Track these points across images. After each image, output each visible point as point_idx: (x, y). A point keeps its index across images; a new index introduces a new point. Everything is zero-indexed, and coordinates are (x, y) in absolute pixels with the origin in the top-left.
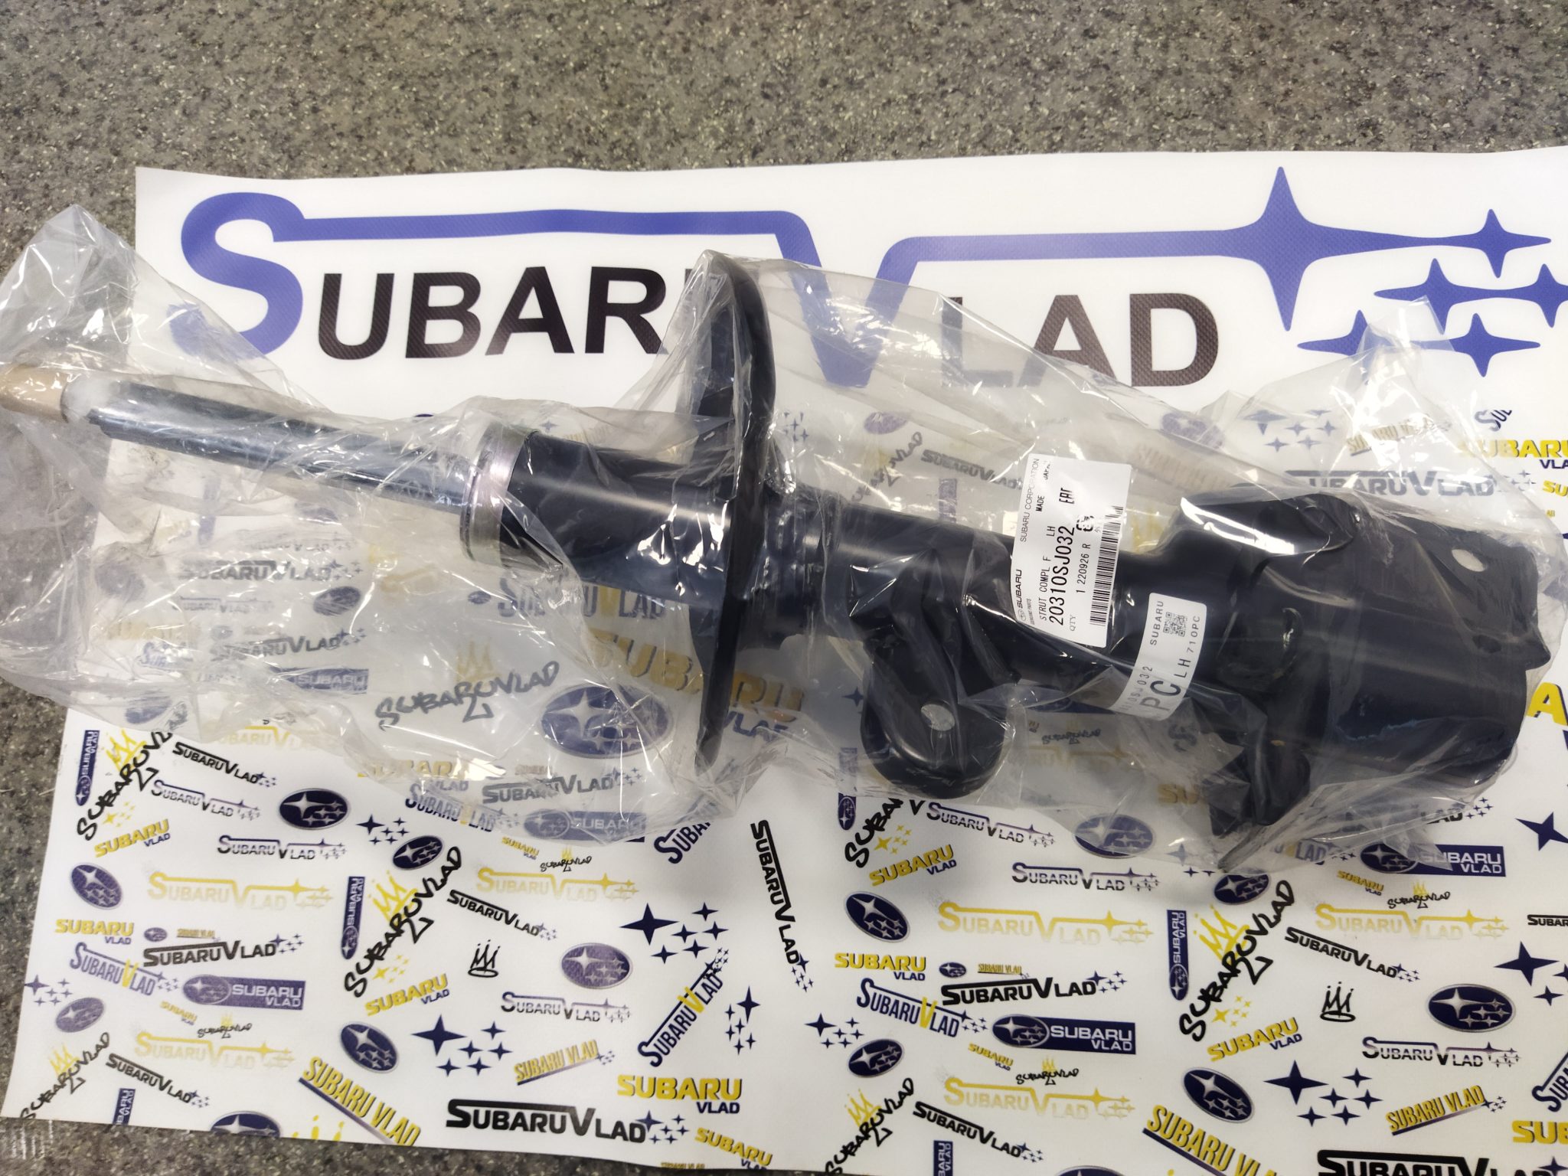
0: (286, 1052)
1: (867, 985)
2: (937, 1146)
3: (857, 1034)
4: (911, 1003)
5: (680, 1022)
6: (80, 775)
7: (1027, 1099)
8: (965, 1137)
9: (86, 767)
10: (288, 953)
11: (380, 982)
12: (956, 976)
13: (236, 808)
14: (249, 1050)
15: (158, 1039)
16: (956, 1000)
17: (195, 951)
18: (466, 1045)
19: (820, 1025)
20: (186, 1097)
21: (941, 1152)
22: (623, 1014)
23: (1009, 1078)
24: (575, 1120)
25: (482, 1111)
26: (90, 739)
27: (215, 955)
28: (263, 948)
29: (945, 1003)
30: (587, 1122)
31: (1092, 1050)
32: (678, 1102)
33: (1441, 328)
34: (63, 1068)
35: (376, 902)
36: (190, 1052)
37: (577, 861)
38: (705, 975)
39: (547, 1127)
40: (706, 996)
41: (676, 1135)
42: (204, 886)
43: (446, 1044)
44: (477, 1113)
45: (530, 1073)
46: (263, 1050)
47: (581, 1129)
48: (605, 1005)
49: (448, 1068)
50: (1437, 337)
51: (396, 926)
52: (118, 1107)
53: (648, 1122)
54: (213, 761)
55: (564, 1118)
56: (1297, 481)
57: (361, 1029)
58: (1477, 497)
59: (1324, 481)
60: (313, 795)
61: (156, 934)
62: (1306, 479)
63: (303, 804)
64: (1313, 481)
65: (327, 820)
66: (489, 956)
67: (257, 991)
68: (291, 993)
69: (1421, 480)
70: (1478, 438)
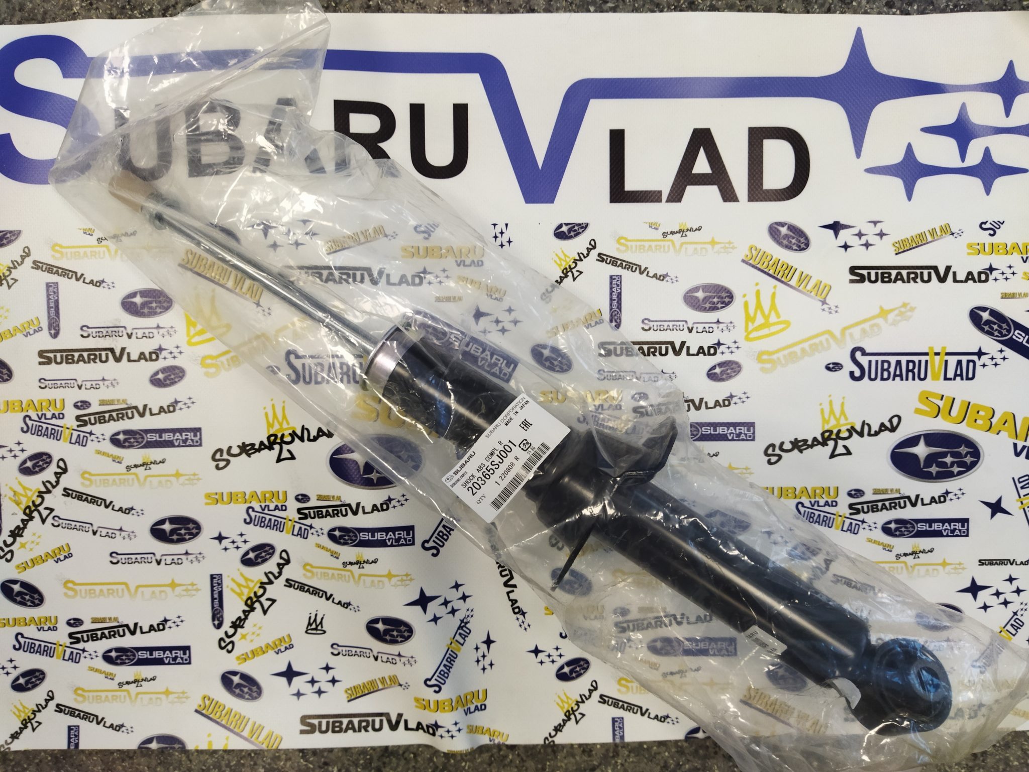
0: (183, 693)
2: (614, 720)
3: (561, 656)
5: (450, 659)
7: (668, 687)
8: (631, 713)
10: (174, 629)
11: (243, 642)
12: (623, 616)
13: (118, 533)
14: (157, 694)
15: (90, 691)
16: (624, 630)
18: (310, 679)
19: (536, 651)
20: (118, 728)
21: (617, 724)
22: (411, 661)
23: (658, 675)
24: (389, 721)
25: (324, 722)
27: (121, 633)
28: (156, 627)
29: (617, 632)
30: (398, 722)
31: (709, 655)
32: (454, 713)
33: (963, 157)
34: (23, 716)
35: (233, 590)
36: (115, 698)
37: (367, 562)
38: (460, 627)
39: (370, 729)
40: (462, 641)
41: (455, 733)
42: (105, 588)
43: (296, 680)
44: (320, 723)
45: (356, 694)
46: (167, 693)
47: (394, 727)
48: (399, 655)
49: (299, 694)
50: (958, 164)
51: (251, 605)
52: (69, 738)
53: (436, 726)
54: (94, 500)
55: (381, 721)
56: (858, 274)
57: (235, 673)
58: (978, 284)
59: (877, 274)
60: (173, 520)
61: (76, 622)
62: (865, 272)
63: (167, 527)
64: (869, 274)
65: (187, 537)
66: (318, 621)
67: (156, 654)
68: (180, 655)
69: (942, 272)
70: (981, 242)
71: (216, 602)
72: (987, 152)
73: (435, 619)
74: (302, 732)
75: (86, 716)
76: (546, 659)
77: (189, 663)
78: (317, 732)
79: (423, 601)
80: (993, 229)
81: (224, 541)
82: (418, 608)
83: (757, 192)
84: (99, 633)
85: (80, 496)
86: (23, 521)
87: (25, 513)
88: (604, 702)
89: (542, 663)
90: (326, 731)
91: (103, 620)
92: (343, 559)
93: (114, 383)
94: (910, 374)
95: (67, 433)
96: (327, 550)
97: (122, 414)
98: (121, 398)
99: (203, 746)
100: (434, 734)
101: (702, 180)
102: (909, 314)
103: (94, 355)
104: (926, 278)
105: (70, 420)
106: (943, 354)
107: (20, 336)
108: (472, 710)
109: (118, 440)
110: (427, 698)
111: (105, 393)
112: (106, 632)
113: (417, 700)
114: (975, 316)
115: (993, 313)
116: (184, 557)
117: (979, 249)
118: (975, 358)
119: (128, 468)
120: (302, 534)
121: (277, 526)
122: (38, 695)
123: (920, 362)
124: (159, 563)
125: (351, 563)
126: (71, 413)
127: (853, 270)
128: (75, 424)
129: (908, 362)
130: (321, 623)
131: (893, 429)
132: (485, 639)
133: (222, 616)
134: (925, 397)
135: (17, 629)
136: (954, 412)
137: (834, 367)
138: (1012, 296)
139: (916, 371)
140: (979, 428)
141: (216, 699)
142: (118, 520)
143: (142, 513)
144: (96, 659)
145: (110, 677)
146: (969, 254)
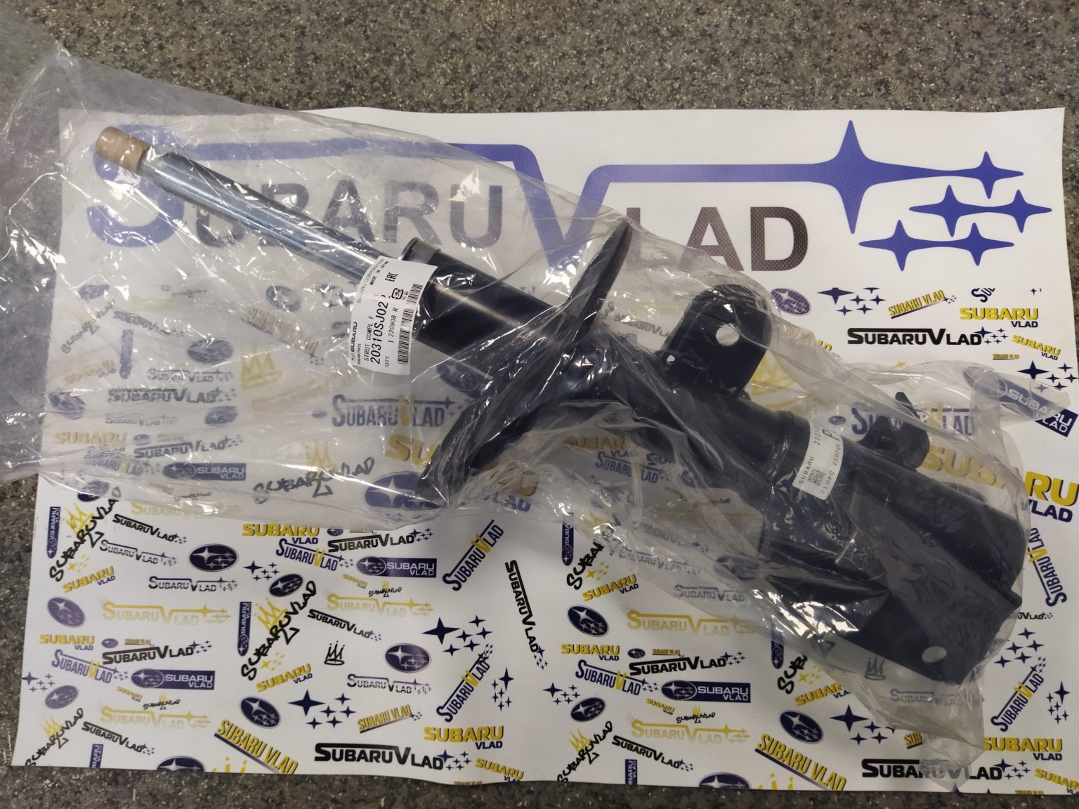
0: (204, 717)
1: (582, 664)
2: (627, 762)
3: (576, 695)
4: (610, 675)
5: (463, 693)
6: (49, 537)
7: (683, 732)
8: (645, 757)
9: (53, 532)
10: (202, 653)
11: (265, 671)
12: (638, 657)
13: (159, 558)
14: (180, 716)
15: (116, 711)
16: (639, 672)
17: (138, 654)
18: (326, 709)
19: (553, 690)
20: (139, 749)
21: (630, 767)
22: (426, 689)
23: (672, 720)
24: (398, 755)
25: (338, 750)
26: (54, 512)
27: (152, 656)
28: (185, 651)
29: (632, 674)
30: (406, 756)
31: (723, 700)
32: (464, 743)
33: (952, 233)
34: (52, 733)
36: (139, 719)
37: (392, 591)
39: (380, 759)
41: (463, 764)
42: (141, 611)
43: (312, 709)
44: (334, 752)
45: (368, 726)
46: (189, 716)
47: (402, 761)
48: (415, 683)
49: (314, 723)
50: (948, 238)
51: (275, 633)
52: (92, 757)
53: (445, 756)
54: (142, 527)
55: (391, 753)
56: (856, 336)
57: (254, 700)
58: (971, 346)
59: (874, 335)
60: (212, 548)
61: (110, 643)
62: (863, 334)
63: (206, 555)
64: (867, 335)
65: (223, 565)
66: (338, 652)
67: (182, 678)
68: (205, 679)
69: (936, 335)
70: (974, 307)
72: (974, 227)
73: (452, 650)
74: (317, 759)
75: (111, 736)
76: (562, 698)
77: (212, 688)
78: (331, 760)
79: (440, 631)
81: (256, 571)
82: (436, 637)
83: (760, 263)
84: (131, 654)
85: (129, 523)
86: (75, 543)
87: (78, 536)
88: (618, 744)
89: (557, 701)
90: (340, 759)
91: (136, 642)
92: (369, 588)
93: (173, 420)
95: (125, 463)
96: (356, 580)
97: (177, 448)
98: (178, 434)
99: (221, 770)
101: (710, 251)
103: (157, 395)
104: (921, 339)
105: (129, 453)
106: (941, 410)
107: (95, 376)
108: (487, 745)
109: (171, 472)
110: (438, 727)
111: (164, 429)
113: (428, 730)
114: (968, 375)
116: (217, 584)
117: (972, 314)
120: (331, 566)
121: (307, 558)
122: (68, 712)
124: (194, 589)
125: (377, 592)
127: (851, 332)
130: (340, 653)
132: (503, 675)
135: (58, 646)
136: (957, 466)
137: (838, 421)
138: (1004, 357)
141: (236, 724)
142: (163, 546)
143: (184, 541)
144: (125, 680)
145: (137, 698)
146: (962, 318)
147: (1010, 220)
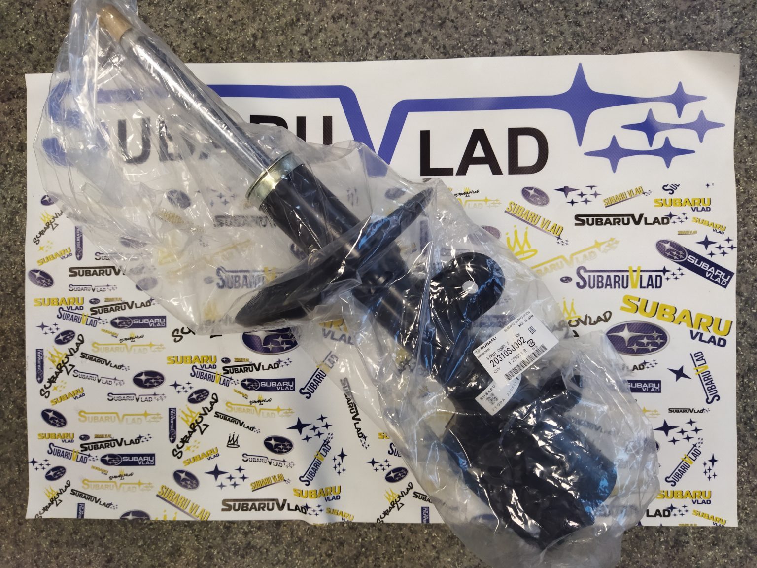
0: (150, 484)
1: (392, 445)
2: (423, 509)
3: (389, 466)
5: (316, 466)
6: (37, 369)
9: (39, 366)
10: (145, 442)
11: (188, 452)
13: (113, 381)
14: (133, 484)
15: (92, 482)
18: (229, 476)
19: (373, 462)
20: (108, 505)
21: (425, 511)
22: (291, 465)
24: (278, 504)
25: (237, 503)
26: (40, 353)
27: (113, 445)
28: (134, 441)
30: (284, 505)
32: (318, 499)
33: (651, 144)
34: (51, 496)
35: (182, 418)
36: (107, 486)
37: (265, 401)
38: (324, 445)
39: (266, 509)
40: (325, 454)
41: (319, 512)
42: (104, 416)
43: (220, 476)
44: (234, 505)
45: (257, 486)
46: (140, 484)
47: (281, 508)
48: (284, 461)
49: (222, 486)
50: (648, 148)
51: (193, 428)
52: (78, 511)
53: (307, 507)
54: (99, 360)
55: (273, 504)
56: (581, 220)
57: (182, 472)
58: (662, 225)
59: (593, 219)
60: (147, 373)
61: (85, 437)
62: (585, 219)
63: (143, 377)
64: (588, 220)
65: (156, 384)
66: (235, 439)
67: (134, 459)
68: (149, 459)
69: (637, 218)
70: (664, 198)
71: (172, 425)
72: (667, 140)
73: (307, 439)
74: (223, 510)
75: (89, 498)
76: (379, 468)
77: (154, 465)
78: (232, 510)
79: (299, 426)
80: (672, 190)
81: (178, 387)
82: (296, 431)
83: (514, 168)
84: (99, 444)
85: (91, 358)
86: (56, 373)
87: (57, 368)
88: (417, 497)
89: (376, 470)
90: (238, 510)
91: (102, 436)
92: (250, 399)
93: (114, 288)
94: (617, 284)
95: (84, 318)
96: (241, 393)
97: (118, 307)
98: (118, 297)
99: (161, 518)
100: (305, 513)
101: (479, 161)
102: (615, 245)
103: (102, 271)
104: (626, 222)
105: (87, 311)
106: (639, 271)
107: (59, 259)
108: (331, 498)
109: (116, 323)
110: (301, 489)
111: (109, 294)
112: (103, 444)
113: (295, 490)
114: (660, 246)
115: (673, 244)
116: (153, 397)
117: (663, 203)
118: (661, 274)
119: (121, 340)
120: (226, 383)
121: (210, 378)
122: (60, 483)
123: (623, 276)
124: (137, 400)
125: (255, 402)
126: (88, 306)
127: (577, 217)
128: (89, 313)
129: (615, 276)
130: (237, 440)
131: (606, 320)
132: (340, 453)
133: (175, 435)
134: (628, 300)
135: (50, 441)
136: (648, 309)
137: (566, 280)
138: (686, 233)
139: (621, 282)
140: (666, 320)
141: (170, 488)
142: (114, 373)
143: (128, 369)
144: (96, 461)
145: (105, 473)
146: (655, 206)
147: (693, 134)
